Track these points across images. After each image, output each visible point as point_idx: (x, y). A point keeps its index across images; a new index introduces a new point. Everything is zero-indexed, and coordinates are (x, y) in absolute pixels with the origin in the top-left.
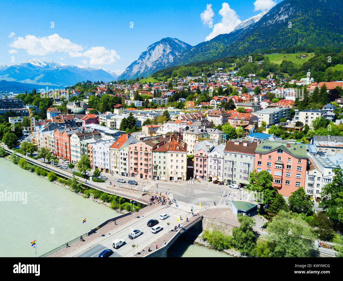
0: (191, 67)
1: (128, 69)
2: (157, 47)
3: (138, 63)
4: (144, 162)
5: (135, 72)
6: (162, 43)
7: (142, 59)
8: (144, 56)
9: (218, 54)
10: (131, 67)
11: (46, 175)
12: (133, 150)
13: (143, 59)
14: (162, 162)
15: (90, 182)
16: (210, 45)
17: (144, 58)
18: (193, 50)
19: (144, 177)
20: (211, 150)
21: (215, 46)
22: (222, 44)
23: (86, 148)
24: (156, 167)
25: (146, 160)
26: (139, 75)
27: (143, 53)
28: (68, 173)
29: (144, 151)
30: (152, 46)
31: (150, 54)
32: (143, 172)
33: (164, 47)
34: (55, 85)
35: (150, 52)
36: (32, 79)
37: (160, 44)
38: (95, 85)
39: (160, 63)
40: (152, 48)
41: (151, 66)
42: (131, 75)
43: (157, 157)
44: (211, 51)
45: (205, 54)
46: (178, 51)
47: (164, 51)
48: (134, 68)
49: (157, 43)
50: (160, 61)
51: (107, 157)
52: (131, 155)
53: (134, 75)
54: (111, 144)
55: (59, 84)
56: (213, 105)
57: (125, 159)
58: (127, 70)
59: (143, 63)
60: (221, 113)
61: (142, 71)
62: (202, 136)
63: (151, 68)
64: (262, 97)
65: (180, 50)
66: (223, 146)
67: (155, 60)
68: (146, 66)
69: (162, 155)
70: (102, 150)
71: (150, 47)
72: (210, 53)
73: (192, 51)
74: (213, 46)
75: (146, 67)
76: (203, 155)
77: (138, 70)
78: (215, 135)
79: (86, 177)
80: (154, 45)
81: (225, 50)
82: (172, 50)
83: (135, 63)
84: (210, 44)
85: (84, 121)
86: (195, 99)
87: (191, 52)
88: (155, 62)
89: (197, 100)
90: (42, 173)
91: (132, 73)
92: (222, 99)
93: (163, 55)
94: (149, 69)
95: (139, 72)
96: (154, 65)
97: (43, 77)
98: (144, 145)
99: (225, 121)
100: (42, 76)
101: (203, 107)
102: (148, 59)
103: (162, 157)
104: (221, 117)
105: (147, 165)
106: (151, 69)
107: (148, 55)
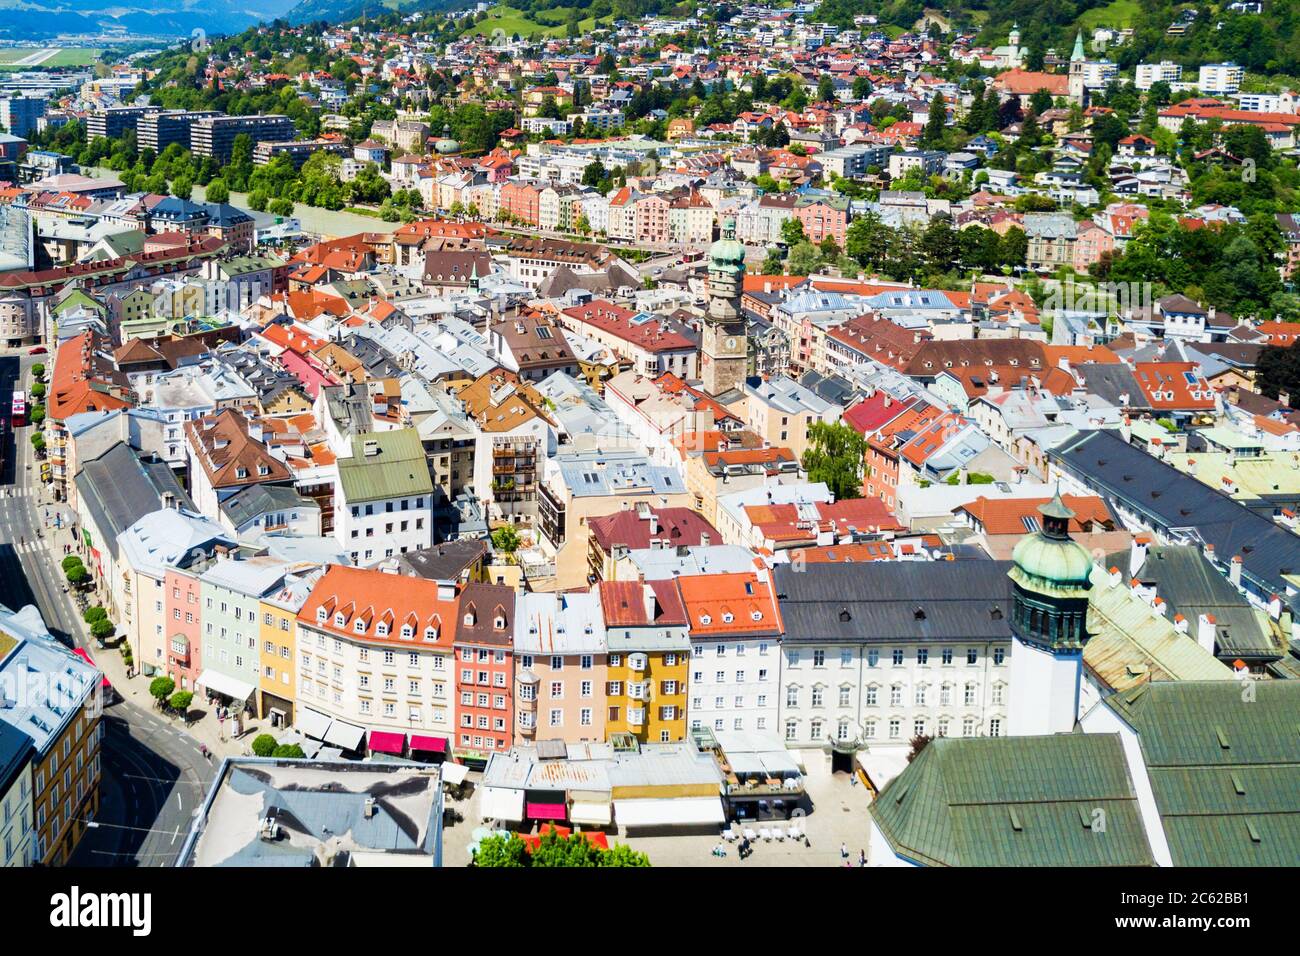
4: (657, 221)
12: (643, 207)
14: (682, 221)
19: (657, 239)
20: (742, 207)
23: (570, 207)
24: (673, 227)
29: (657, 208)
32: (656, 233)
43: (675, 215)
51: (605, 217)
52: (640, 213)
54: (613, 199)
56: (741, 133)
57: (631, 218)
60: (756, 155)
62: (728, 192)
64: (856, 114)
66: (757, 202)
69: (682, 211)
70: (597, 209)
76: (733, 212)
78: (747, 190)
85: (491, 169)
86: (693, 113)
89: (696, 114)
92: (760, 120)
98: (659, 200)
99: (764, 170)
101: (717, 137)
103: (682, 215)
104: (758, 162)
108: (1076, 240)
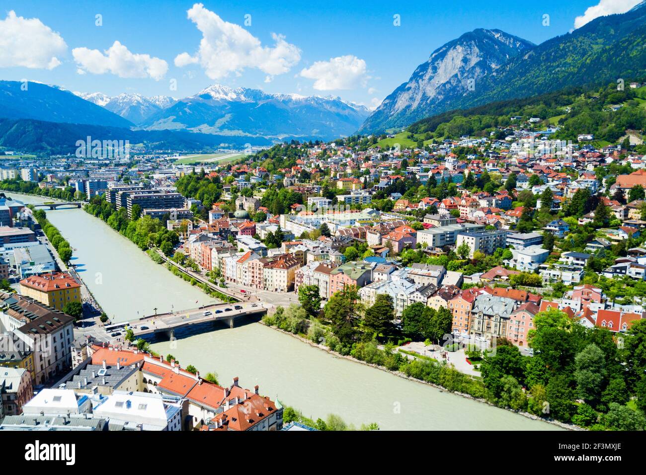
0: (476, 117)
1: (387, 101)
2: (451, 53)
3: (409, 88)
4: (258, 276)
5: (401, 109)
6: (461, 44)
7: (416, 80)
8: (421, 74)
9: (581, 68)
10: (393, 98)
11: (189, 281)
12: (251, 265)
13: (420, 81)
14: (270, 277)
15: (218, 287)
16: (568, 44)
17: (421, 77)
18: (529, 57)
19: (258, 287)
21: (581, 46)
22: (600, 41)
23: (221, 261)
24: (266, 280)
25: (260, 274)
26: (408, 113)
27: (420, 66)
28: (205, 280)
29: (258, 267)
30: (441, 51)
31: (435, 69)
32: (258, 282)
33: (465, 53)
34: (249, 135)
35: (436, 65)
36: (212, 124)
37: (458, 47)
38: (303, 150)
39: (454, 89)
40: (441, 54)
41: (434, 94)
42: (393, 115)
43: (267, 272)
44: (569, 60)
45: (552, 66)
46: (498, 59)
47: (465, 60)
48: (398, 100)
49: (452, 45)
50: (454, 84)
51: (235, 270)
52: (250, 269)
53: (398, 114)
54: (238, 259)
55: (257, 133)
57: (246, 272)
58: (385, 105)
59: (419, 88)
60: (380, 229)
61: (415, 105)
63: (433, 99)
65: (501, 56)
67: (443, 82)
68: (424, 94)
69: (270, 270)
70: (231, 264)
71: (436, 54)
72: (565, 64)
73: (525, 60)
74: (575, 48)
75: (425, 97)
76: (301, 273)
77: (407, 104)
79: (216, 283)
80: (444, 49)
81: (598, 58)
82: (484, 58)
83: (403, 88)
84: (569, 42)
85: (240, 230)
87: (523, 61)
88: (444, 85)
90: (187, 279)
91: (394, 110)
93: (462, 70)
94: (428, 102)
95: (409, 107)
96: (439, 93)
97: (229, 120)
98: (258, 262)
100: (228, 117)
102: (430, 79)
103: (270, 273)
104: (379, 235)
105: (260, 278)
106: (433, 101)
107: (430, 70)
108: (509, 319)
